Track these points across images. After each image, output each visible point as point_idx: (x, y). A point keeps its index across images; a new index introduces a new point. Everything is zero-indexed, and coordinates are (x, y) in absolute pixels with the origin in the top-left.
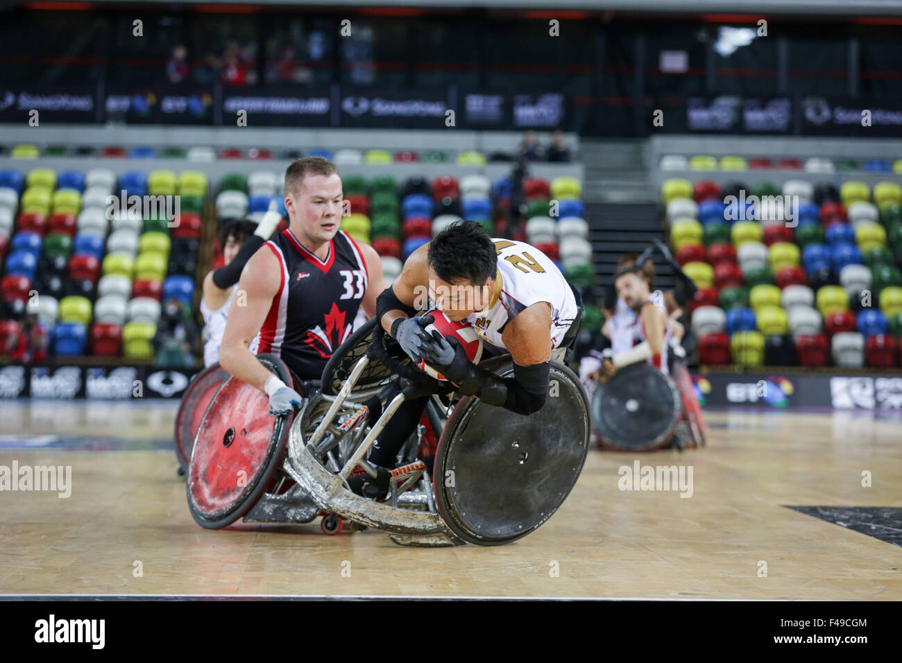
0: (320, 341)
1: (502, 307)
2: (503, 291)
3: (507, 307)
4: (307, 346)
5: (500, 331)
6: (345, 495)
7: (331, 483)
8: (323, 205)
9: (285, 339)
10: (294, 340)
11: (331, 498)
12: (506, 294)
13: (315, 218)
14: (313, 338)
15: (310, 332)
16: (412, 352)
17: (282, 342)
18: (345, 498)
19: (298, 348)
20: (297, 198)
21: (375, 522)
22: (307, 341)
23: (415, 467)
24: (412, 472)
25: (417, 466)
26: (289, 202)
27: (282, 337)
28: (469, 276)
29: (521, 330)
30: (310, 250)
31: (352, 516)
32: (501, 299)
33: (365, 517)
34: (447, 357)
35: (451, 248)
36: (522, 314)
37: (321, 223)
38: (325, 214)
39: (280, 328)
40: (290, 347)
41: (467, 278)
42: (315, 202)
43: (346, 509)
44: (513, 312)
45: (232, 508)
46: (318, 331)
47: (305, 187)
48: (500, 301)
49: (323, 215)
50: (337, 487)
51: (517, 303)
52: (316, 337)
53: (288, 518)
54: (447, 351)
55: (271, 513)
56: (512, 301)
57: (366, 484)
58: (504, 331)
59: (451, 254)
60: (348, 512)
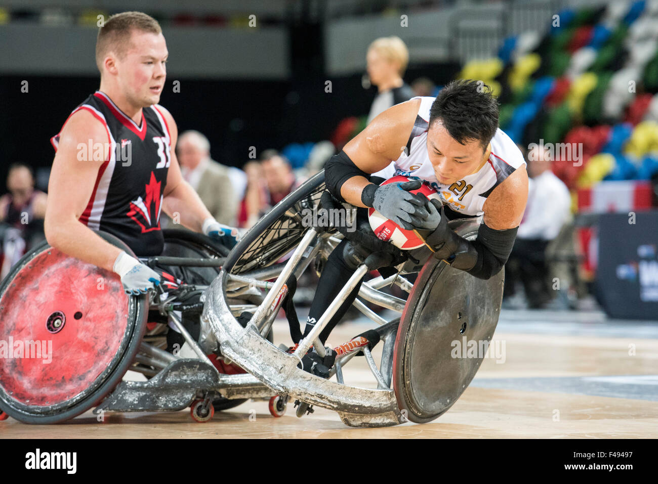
0: (141, 213)
1: (492, 169)
2: (492, 154)
3: (497, 171)
4: (128, 220)
5: (486, 195)
6: (301, 377)
7: (287, 364)
8: (152, 66)
9: (104, 213)
10: (115, 213)
11: (285, 380)
12: (496, 156)
13: (145, 80)
14: (135, 210)
15: (133, 204)
16: (401, 219)
17: (101, 216)
18: (300, 379)
19: (119, 221)
20: (121, 59)
21: (333, 402)
22: (129, 214)
23: (357, 344)
24: (354, 349)
25: (359, 343)
26: (109, 62)
27: (102, 209)
28: (480, 137)
29: (511, 194)
30: (128, 114)
31: (309, 398)
32: (491, 162)
33: (324, 398)
34: (434, 221)
35: (464, 106)
36: (511, 176)
37: (150, 86)
38: (156, 75)
39: (99, 199)
40: (112, 221)
41: (477, 138)
42: (145, 63)
43: (303, 391)
44: (503, 174)
45: (81, 398)
46: (139, 203)
47: (134, 47)
48: (489, 164)
49: (153, 77)
50: (292, 368)
51: (508, 166)
52: (138, 210)
53: (158, 407)
54: (434, 215)
55: (135, 402)
56: (503, 163)
57: (315, 363)
58: (490, 196)
59: (465, 113)
60: (305, 394)
